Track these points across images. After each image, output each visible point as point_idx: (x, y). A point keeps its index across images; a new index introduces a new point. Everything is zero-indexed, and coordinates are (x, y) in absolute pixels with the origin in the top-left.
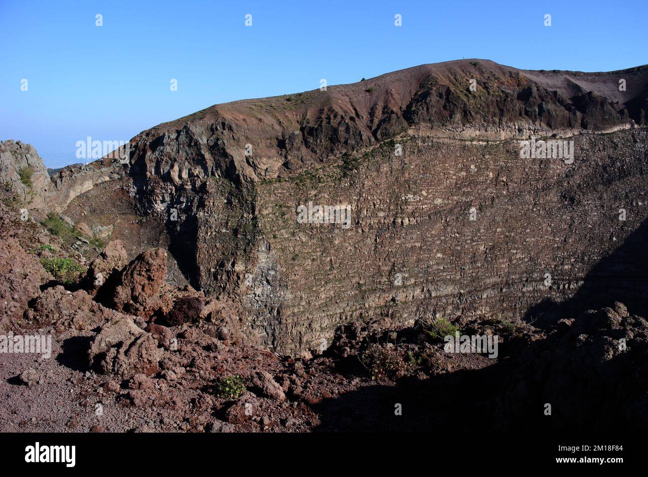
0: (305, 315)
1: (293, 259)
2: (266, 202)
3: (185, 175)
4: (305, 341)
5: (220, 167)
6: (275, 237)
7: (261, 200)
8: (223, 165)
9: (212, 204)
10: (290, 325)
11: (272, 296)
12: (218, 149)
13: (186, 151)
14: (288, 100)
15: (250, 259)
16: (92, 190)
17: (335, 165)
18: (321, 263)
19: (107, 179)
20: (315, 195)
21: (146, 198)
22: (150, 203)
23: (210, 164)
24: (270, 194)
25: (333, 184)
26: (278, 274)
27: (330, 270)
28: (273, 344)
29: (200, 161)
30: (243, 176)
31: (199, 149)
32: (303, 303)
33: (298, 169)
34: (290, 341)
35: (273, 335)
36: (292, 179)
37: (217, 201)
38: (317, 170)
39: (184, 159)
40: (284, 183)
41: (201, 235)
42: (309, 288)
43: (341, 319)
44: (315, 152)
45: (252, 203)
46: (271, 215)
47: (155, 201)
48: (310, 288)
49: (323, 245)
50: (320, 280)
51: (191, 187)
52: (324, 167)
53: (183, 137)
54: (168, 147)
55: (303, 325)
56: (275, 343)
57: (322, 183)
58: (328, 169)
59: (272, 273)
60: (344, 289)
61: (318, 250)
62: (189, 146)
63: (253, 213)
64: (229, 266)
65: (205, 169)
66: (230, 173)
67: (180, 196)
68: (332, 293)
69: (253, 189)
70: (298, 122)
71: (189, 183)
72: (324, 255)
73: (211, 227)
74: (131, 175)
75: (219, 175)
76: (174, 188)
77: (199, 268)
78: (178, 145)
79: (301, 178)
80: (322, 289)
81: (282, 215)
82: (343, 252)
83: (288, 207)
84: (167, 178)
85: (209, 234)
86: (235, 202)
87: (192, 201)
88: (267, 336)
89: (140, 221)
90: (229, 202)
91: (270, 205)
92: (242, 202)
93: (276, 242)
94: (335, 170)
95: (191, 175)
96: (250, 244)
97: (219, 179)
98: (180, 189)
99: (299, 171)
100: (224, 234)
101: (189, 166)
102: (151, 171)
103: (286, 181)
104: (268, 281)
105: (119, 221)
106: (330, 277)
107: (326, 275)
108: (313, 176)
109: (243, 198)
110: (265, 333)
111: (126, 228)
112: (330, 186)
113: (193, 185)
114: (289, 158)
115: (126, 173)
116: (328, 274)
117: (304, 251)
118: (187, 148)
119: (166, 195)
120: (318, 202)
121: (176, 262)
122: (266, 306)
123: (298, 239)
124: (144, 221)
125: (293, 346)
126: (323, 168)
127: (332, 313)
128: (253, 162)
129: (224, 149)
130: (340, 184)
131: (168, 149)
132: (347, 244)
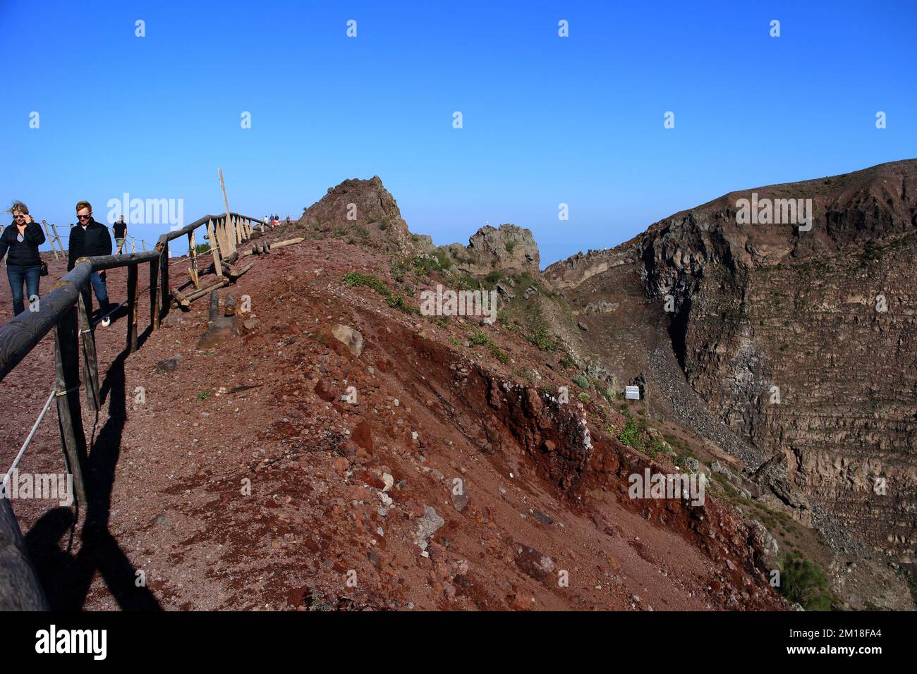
0: (790, 411)
1: (782, 349)
2: (759, 289)
3: (686, 260)
4: (786, 437)
5: (719, 253)
6: (761, 324)
7: (752, 286)
8: (721, 251)
9: (705, 288)
10: (771, 417)
11: (753, 383)
12: (717, 237)
13: (689, 238)
14: (826, 183)
15: (732, 343)
16: (607, 271)
17: (853, 254)
18: (818, 358)
19: (622, 262)
20: (820, 286)
21: (653, 281)
22: (656, 285)
23: (709, 249)
24: (765, 281)
25: (846, 275)
26: (762, 361)
27: (829, 368)
28: (750, 433)
29: (700, 247)
30: (738, 262)
31: (700, 236)
32: (790, 397)
33: (805, 257)
34: (769, 434)
35: (751, 423)
36: (795, 267)
37: (711, 286)
38: (829, 259)
39: (686, 245)
40: (784, 271)
41: (692, 316)
42: (799, 382)
43: (837, 424)
44: (835, 240)
45: (743, 289)
46: (762, 303)
47: (660, 284)
48: (801, 383)
49: (823, 339)
50: (815, 376)
51: (690, 272)
52: (840, 256)
53: (687, 225)
54: (673, 234)
55: (787, 420)
56: (753, 432)
57: (831, 272)
58: (843, 258)
59: (755, 359)
60: (847, 392)
61: (816, 343)
62: (692, 233)
63: (743, 299)
64: (711, 348)
65: (705, 254)
66: (727, 259)
67: (680, 280)
68: (829, 393)
69: (745, 275)
70: (826, 207)
71: (689, 268)
72: (823, 350)
73: (701, 310)
74: (644, 259)
75: (717, 261)
76: (676, 272)
77: (686, 348)
78: (683, 232)
79: (806, 267)
80: (817, 387)
81: (777, 304)
82: (850, 350)
83: (784, 295)
84: (671, 263)
85: (699, 316)
86: (728, 287)
87: (690, 285)
88: (744, 423)
89: (647, 303)
90: (723, 287)
91: (763, 292)
92: (734, 288)
93: (762, 329)
94: (851, 260)
95: (692, 260)
96: (735, 328)
97: (717, 265)
98: (681, 273)
99: (805, 260)
100: (714, 317)
101: (691, 252)
102: (658, 258)
103: (786, 269)
104: (749, 367)
105: (626, 300)
106: (829, 375)
107: (823, 372)
108: (822, 265)
109: (735, 283)
110: (742, 420)
111: (632, 308)
112: (841, 277)
113: (692, 270)
114: (799, 245)
115: (639, 258)
116: (826, 372)
117: (797, 342)
118: (689, 234)
119: (669, 279)
120: (823, 293)
121: (670, 342)
122: (746, 392)
123: (791, 329)
124: (650, 302)
125: (772, 439)
126: (838, 258)
127: (825, 415)
128: (751, 249)
129: (721, 236)
130: (855, 274)
131: (673, 235)
132: (857, 342)
